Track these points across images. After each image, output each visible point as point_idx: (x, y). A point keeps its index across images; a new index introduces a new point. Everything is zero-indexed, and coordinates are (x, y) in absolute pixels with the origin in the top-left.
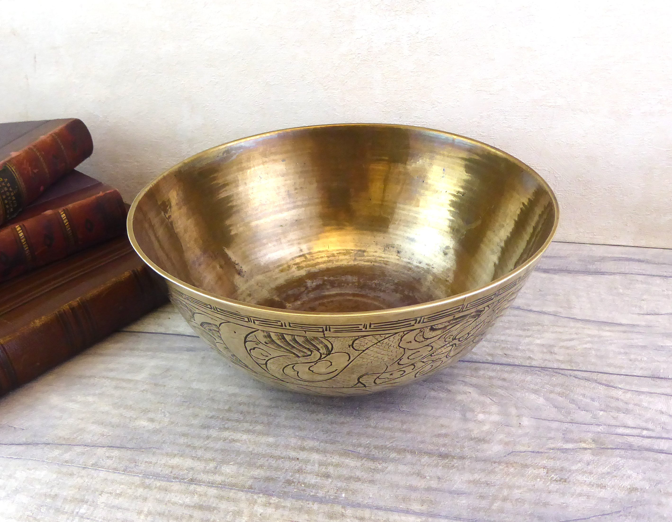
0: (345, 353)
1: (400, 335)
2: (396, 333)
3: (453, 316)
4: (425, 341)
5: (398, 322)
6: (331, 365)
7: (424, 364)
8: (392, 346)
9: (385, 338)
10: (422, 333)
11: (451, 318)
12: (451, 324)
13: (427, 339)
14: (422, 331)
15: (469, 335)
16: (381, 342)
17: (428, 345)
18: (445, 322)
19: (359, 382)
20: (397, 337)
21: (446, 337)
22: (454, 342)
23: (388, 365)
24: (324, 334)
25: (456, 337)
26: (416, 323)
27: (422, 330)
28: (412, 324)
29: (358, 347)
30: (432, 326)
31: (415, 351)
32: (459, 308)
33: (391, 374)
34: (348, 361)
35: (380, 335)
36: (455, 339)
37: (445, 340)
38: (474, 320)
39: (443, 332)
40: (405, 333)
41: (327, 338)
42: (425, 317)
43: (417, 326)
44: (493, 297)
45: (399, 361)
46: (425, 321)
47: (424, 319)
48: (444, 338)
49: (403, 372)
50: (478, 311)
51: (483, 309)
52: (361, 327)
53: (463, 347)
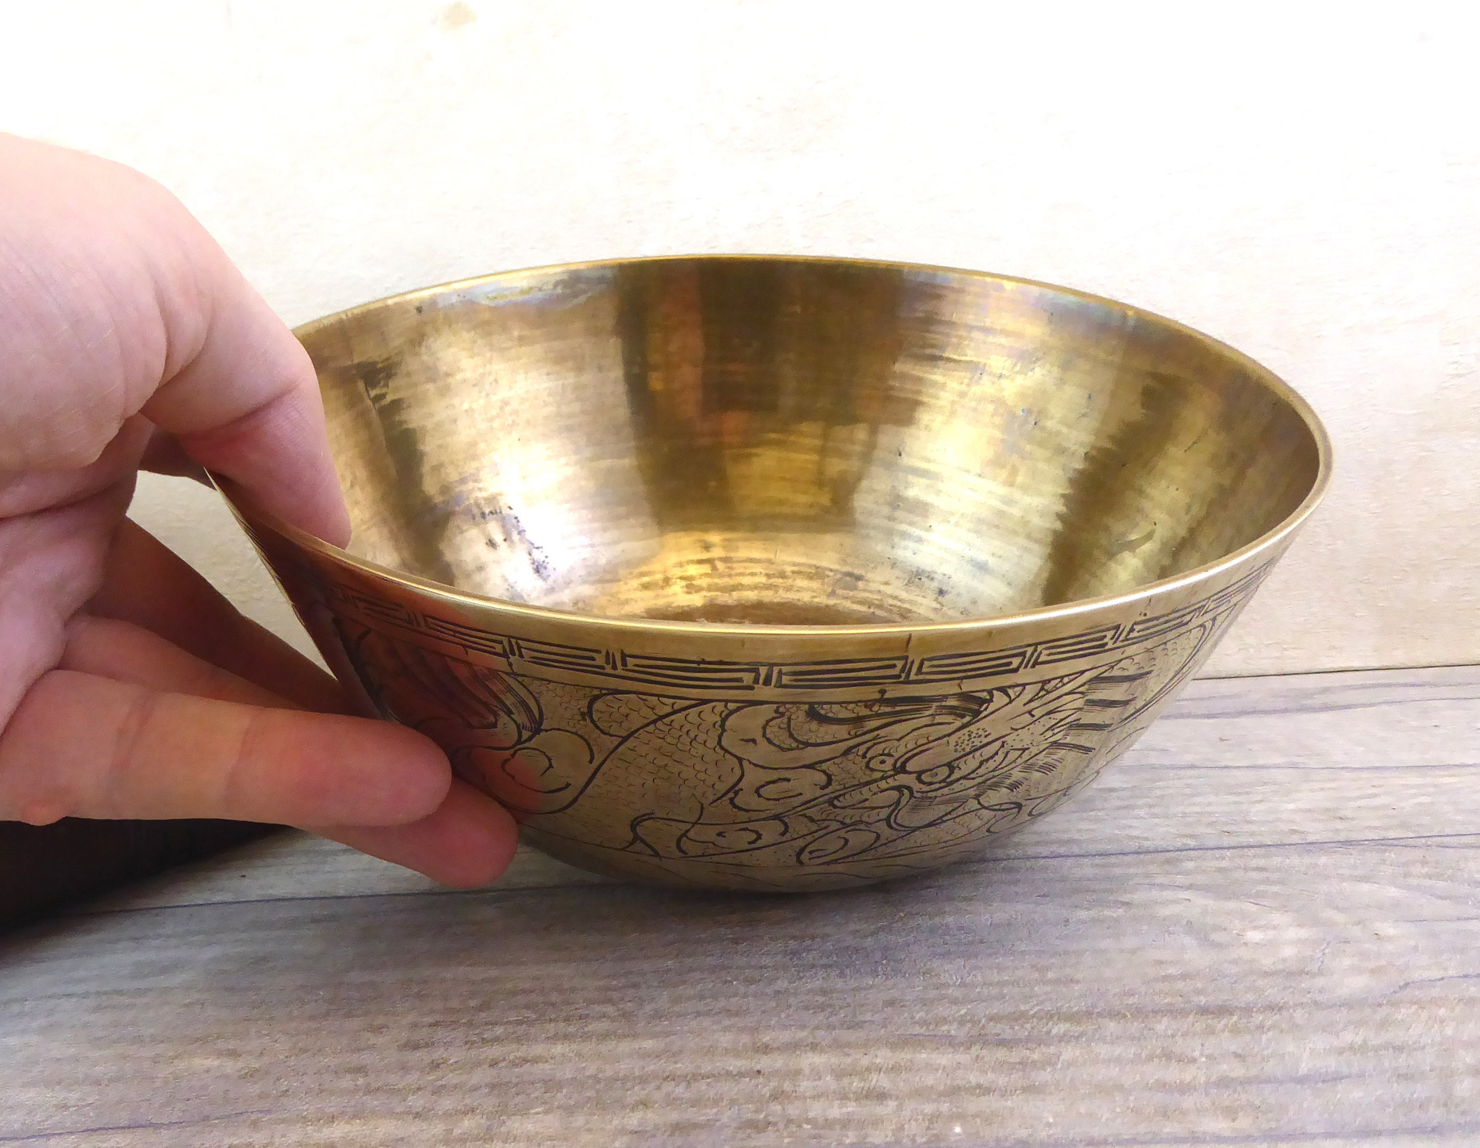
0: (576, 734)
1: (716, 711)
2: (705, 702)
3: (878, 688)
4: (797, 748)
5: (702, 666)
6: (551, 766)
7: (814, 827)
8: (699, 739)
9: (675, 712)
10: (785, 720)
11: (871, 693)
12: (879, 715)
13: (807, 744)
14: (782, 715)
15: (952, 772)
16: (665, 720)
17: (811, 766)
18: (856, 703)
19: (636, 838)
20: (710, 715)
21: (869, 755)
22: (902, 779)
23: (706, 802)
24: (510, 665)
25: (904, 764)
26: (756, 681)
27: (782, 709)
28: (745, 683)
29: (605, 724)
30: (811, 705)
31: (775, 775)
32: (894, 666)
33: (720, 834)
34: (591, 762)
35: (659, 696)
36: (902, 770)
37: (868, 764)
38: (958, 723)
39: (853, 733)
40: (731, 706)
41: (520, 679)
42: (785, 669)
43: (763, 692)
44: (1016, 662)
45: (731, 795)
46: (785, 680)
47: (780, 672)
48: (864, 756)
49: (754, 836)
50: (966, 697)
51: (985, 695)
52: (600, 660)
53: (943, 809)
